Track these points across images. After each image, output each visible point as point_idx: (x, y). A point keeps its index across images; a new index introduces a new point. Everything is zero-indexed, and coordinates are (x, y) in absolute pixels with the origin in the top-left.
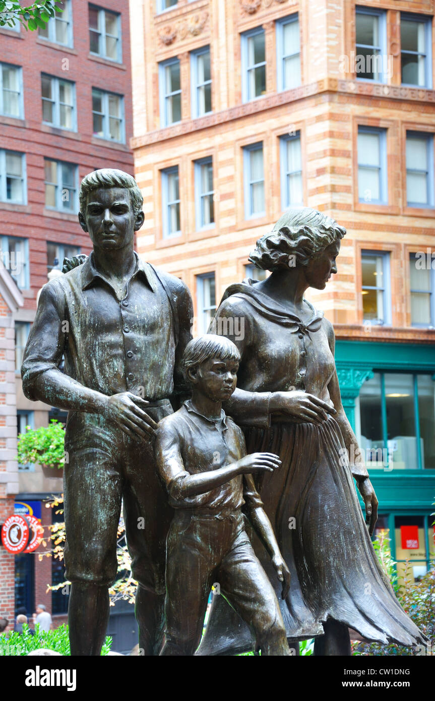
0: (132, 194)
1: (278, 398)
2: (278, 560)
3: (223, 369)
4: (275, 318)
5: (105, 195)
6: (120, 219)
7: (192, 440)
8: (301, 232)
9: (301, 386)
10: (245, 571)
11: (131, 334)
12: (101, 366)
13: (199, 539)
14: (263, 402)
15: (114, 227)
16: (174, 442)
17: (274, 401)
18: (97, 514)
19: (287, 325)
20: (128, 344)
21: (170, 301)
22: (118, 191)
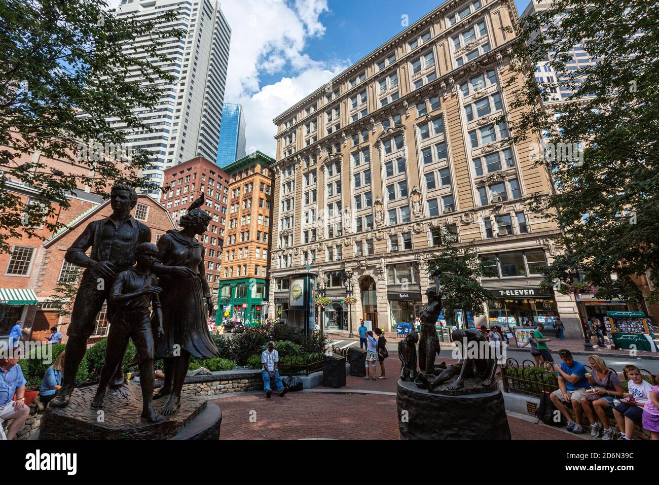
0: (131, 194)
1: (175, 268)
2: (161, 329)
3: (150, 255)
4: (180, 242)
5: (118, 192)
6: (123, 201)
7: (130, 281)
8: (195, 215)
9: (186, 265)
10: (143, 333)
11: (117, 241)
12: (101, 252)
13: (124, 321)
14: (169, 269)
15: (119, 203)
16: (121, 281)
17: (172, 269)
18: (84, 309)
19: (184, 244)
20: (114, 244)
21: (140, 232)
22: (124, 191)
